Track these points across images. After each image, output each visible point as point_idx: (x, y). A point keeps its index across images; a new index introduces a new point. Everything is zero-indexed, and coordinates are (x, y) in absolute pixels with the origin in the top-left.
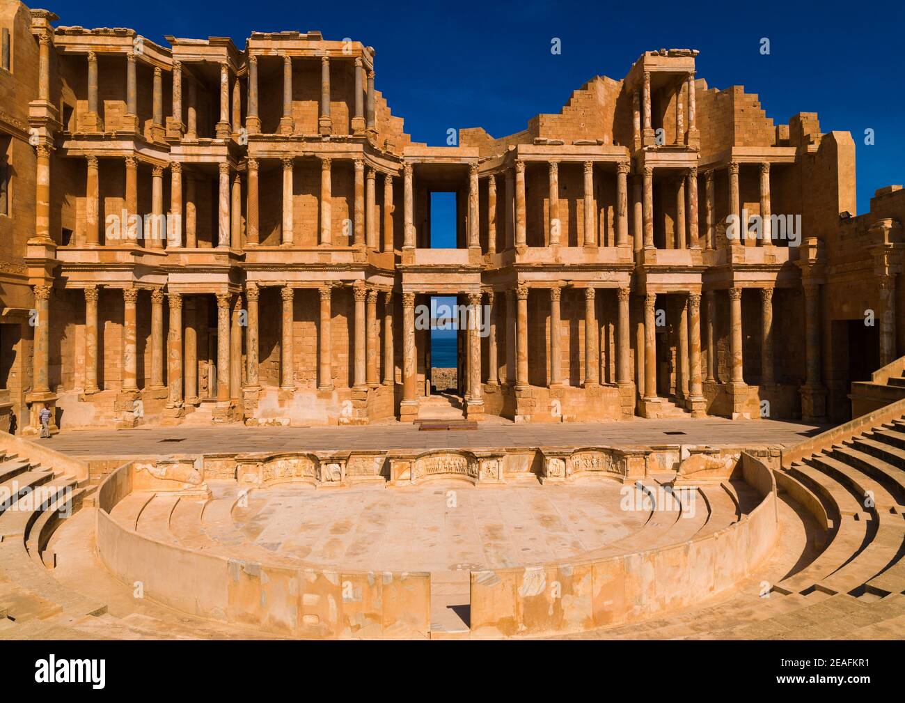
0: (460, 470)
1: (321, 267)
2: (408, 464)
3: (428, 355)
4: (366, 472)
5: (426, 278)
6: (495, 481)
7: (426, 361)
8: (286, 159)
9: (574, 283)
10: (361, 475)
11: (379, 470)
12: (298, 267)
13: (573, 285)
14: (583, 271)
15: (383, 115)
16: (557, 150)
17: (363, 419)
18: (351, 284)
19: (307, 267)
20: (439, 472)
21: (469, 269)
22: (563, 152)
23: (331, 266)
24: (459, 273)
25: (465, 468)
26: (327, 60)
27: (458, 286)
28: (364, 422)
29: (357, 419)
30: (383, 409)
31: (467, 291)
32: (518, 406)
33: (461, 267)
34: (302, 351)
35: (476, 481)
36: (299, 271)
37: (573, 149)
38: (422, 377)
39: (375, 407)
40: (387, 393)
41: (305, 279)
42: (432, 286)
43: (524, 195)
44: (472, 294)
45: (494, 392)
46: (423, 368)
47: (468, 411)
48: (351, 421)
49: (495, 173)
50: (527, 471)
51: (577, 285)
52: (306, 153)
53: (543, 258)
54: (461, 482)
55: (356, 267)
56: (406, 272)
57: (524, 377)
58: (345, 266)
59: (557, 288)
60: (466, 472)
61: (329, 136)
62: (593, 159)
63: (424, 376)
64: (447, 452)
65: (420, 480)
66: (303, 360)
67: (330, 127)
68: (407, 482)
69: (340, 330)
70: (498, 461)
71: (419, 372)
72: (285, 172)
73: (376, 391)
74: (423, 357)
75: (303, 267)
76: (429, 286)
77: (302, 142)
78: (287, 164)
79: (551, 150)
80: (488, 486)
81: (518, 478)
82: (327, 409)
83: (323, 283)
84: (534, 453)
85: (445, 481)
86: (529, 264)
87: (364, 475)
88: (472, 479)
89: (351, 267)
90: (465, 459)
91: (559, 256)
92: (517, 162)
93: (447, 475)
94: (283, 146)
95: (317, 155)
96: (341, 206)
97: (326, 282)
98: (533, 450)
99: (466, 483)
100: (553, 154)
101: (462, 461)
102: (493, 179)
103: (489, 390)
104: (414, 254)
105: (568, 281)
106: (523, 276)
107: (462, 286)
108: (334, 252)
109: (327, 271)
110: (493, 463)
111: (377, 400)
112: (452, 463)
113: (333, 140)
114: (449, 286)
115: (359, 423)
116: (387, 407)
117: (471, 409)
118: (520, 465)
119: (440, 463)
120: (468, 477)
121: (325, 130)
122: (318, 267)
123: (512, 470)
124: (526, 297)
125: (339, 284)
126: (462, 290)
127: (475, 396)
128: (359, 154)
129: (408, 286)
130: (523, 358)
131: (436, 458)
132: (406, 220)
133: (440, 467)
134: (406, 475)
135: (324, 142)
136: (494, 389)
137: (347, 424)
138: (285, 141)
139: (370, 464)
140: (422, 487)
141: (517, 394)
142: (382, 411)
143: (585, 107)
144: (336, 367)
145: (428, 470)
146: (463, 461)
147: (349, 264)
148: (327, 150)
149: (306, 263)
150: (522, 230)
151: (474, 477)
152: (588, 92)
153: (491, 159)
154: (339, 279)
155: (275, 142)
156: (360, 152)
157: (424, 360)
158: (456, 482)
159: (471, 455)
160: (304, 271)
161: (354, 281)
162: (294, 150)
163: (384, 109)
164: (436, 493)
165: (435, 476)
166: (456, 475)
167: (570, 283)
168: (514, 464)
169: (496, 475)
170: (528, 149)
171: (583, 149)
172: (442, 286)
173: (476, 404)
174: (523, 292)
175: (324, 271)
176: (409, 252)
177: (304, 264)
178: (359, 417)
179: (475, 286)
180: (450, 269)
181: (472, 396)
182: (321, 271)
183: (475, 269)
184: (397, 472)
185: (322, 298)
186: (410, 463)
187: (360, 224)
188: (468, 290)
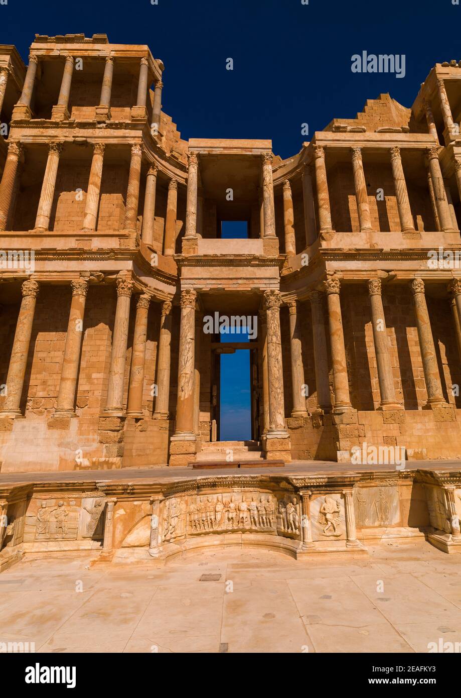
0: (261, 524)
1: (78, 254)
2: (146, 506)
3: (215, 388)
4: (62, 532)
5: (211, 273)
6: (341, 546)
7: (212, 397)
8: (53, 143)
9: (396, 273)
10: (48, 540)
11: (89, 527)
12: (48, 254)
13: (395, 275)
14: (406, 260)
15: (172, 137)
16: (358, 136)
17: (111, 460)
18: (114, 276)
19: (59, 254)
20: (216, 528)
21: (264, 261)
22: (366, 139)
23: (91, 252)
24: (253, 266)
25: (272, 518)
26: (111, 59)
27: (251, 282)
28: (112, 464)
29: (102, 459)
30: (148, 452)
31: (262, 287)
32: (340, 436)
33: (255, 258)
34: (44, 370)
35: (299, 546)
36: (49, 259)
37: (378, 136)
38: (206, 416)
39: (135, 446)
40: (156, 429)
41: (56, 269)
42: (219, 282)
43: (325, 180)
44: (268, 290)
45: (301, 427)
46: (208, 404)
47: (268, 447)
48: (94, 463)
49: (289, 177)
50: (400, 525)
51: (401, 276)
52: (77, 139)
53: (355, 245)
54: (264, 551)
55: (122, 254)
56: (185, 265)
57: (344, 395)
58: (108, 253)
59: (376, 279)
60: (274, 527)
61: (104, 122)
62: (400, 145)
63: (208, 414)
64: (234, 484)
65: (173, 547)
66: (44, 383)
67: (106, 114)
68: (141, 553)
69: (98, 342)
70: (344, 496)
71: (202, 409)
72: (49, 157)
73: (139, 423)
74: (209, 390)
75: (54, 254)
76: (214, 282)
77: (74, 128)
78: (52, 148)
79: (352, 137)
80: (327, 558)
81: (385, 540)
82: (60, 445)
83: (78, 274)
84: (409, 482)
85: (227, 549)
86: (339, 249)
87: (55, 540)
88: (288, 542)
89: (116, 254)
90: (270, 497)
91: (374, 242)
92: (316, 148)
93: (234, 536)
94: (52, 132)
95: (89, 140)
96: (116, 202)
97: (81, 273)
98: (406, 477)
99: (273, 553)
100: (355, 141)
101: (264, 502)
102: (288, 183)
103: (294, 424)
104: (196, 245)
105: (388, 271)
106: (332, 266)
107: (256, 281)
108: (97, 238)
109: (85, 259)
110: (333, 500)
111: (140, 438)
112: (244, 506)
113: (110, 126)
114: (240, 281)
115: (105, 466)
116: (154, 450)
117: (273, 444)
118: (383, 511)
119: (219, 507)
120: (278, 539)
121: (101, 117)
122: (73, 254)
123: (367, 522)
124: (338, 290)
125: (98, 276)
126: (256, 286)
127: (277, 426)
128: (136, 139)
129: (188, 281)
130: (340, 368)
131: (210, 497)
132: (188, 210)
133: (219, 516)
134: (140, 534)
135: (99, 128)
136: (301, 422)
137: (86, 468)
138: (54, 128)
139: (71, 514)
140: (172, 565)
141: (337, 419)
142: (147, 455)
143: (381, 114)
144: (88, 391)
145: (193, 524)
146: (268, 500)
147: (112, 250)
148: (100, 135)
149: (58, 248)
150: (326, 215)
151: (292, 537)
152: (382, 102)
153: (284, 166)
154: (99, 269)
155: (43, 128)
156: (139, 137)
157: (209, 395)
158: (253, 551)
159: (283, 484)
160: (55, 259)
161: (117, 272)
162: (63, 135)
163: (173, 132)
164: (205, 578)
165: (207, 538)
166: (252, 537)
167: (392, 273)
168: (372, 509)
169: (341, 530)
170: (327, 135)
171: (387, 136)
172: (231, 282)
173: (279, 437)
174: (334, 284)
175: (81, 259)
176: (191, 243)
177: (55, 249)
178: (106, 457)
179: (272, 281)
180: (241, 260)
181: (273, 426)
182: (77, 259)
183: (272, 260)
184: (120, 527)
185: (75, 293)
186: (152, 502)
187: (132, 209)
188: (264, 286)
